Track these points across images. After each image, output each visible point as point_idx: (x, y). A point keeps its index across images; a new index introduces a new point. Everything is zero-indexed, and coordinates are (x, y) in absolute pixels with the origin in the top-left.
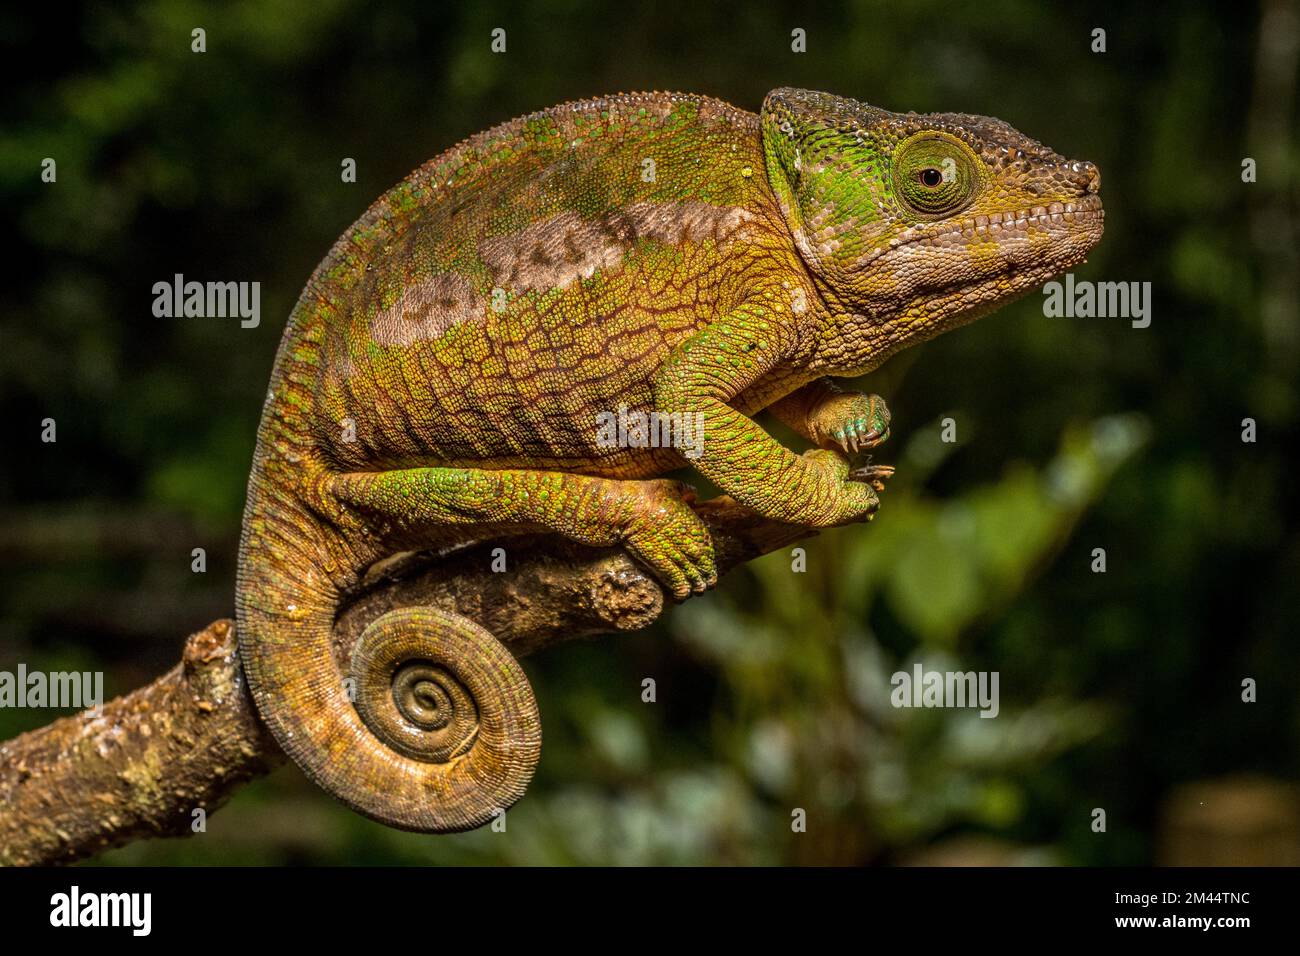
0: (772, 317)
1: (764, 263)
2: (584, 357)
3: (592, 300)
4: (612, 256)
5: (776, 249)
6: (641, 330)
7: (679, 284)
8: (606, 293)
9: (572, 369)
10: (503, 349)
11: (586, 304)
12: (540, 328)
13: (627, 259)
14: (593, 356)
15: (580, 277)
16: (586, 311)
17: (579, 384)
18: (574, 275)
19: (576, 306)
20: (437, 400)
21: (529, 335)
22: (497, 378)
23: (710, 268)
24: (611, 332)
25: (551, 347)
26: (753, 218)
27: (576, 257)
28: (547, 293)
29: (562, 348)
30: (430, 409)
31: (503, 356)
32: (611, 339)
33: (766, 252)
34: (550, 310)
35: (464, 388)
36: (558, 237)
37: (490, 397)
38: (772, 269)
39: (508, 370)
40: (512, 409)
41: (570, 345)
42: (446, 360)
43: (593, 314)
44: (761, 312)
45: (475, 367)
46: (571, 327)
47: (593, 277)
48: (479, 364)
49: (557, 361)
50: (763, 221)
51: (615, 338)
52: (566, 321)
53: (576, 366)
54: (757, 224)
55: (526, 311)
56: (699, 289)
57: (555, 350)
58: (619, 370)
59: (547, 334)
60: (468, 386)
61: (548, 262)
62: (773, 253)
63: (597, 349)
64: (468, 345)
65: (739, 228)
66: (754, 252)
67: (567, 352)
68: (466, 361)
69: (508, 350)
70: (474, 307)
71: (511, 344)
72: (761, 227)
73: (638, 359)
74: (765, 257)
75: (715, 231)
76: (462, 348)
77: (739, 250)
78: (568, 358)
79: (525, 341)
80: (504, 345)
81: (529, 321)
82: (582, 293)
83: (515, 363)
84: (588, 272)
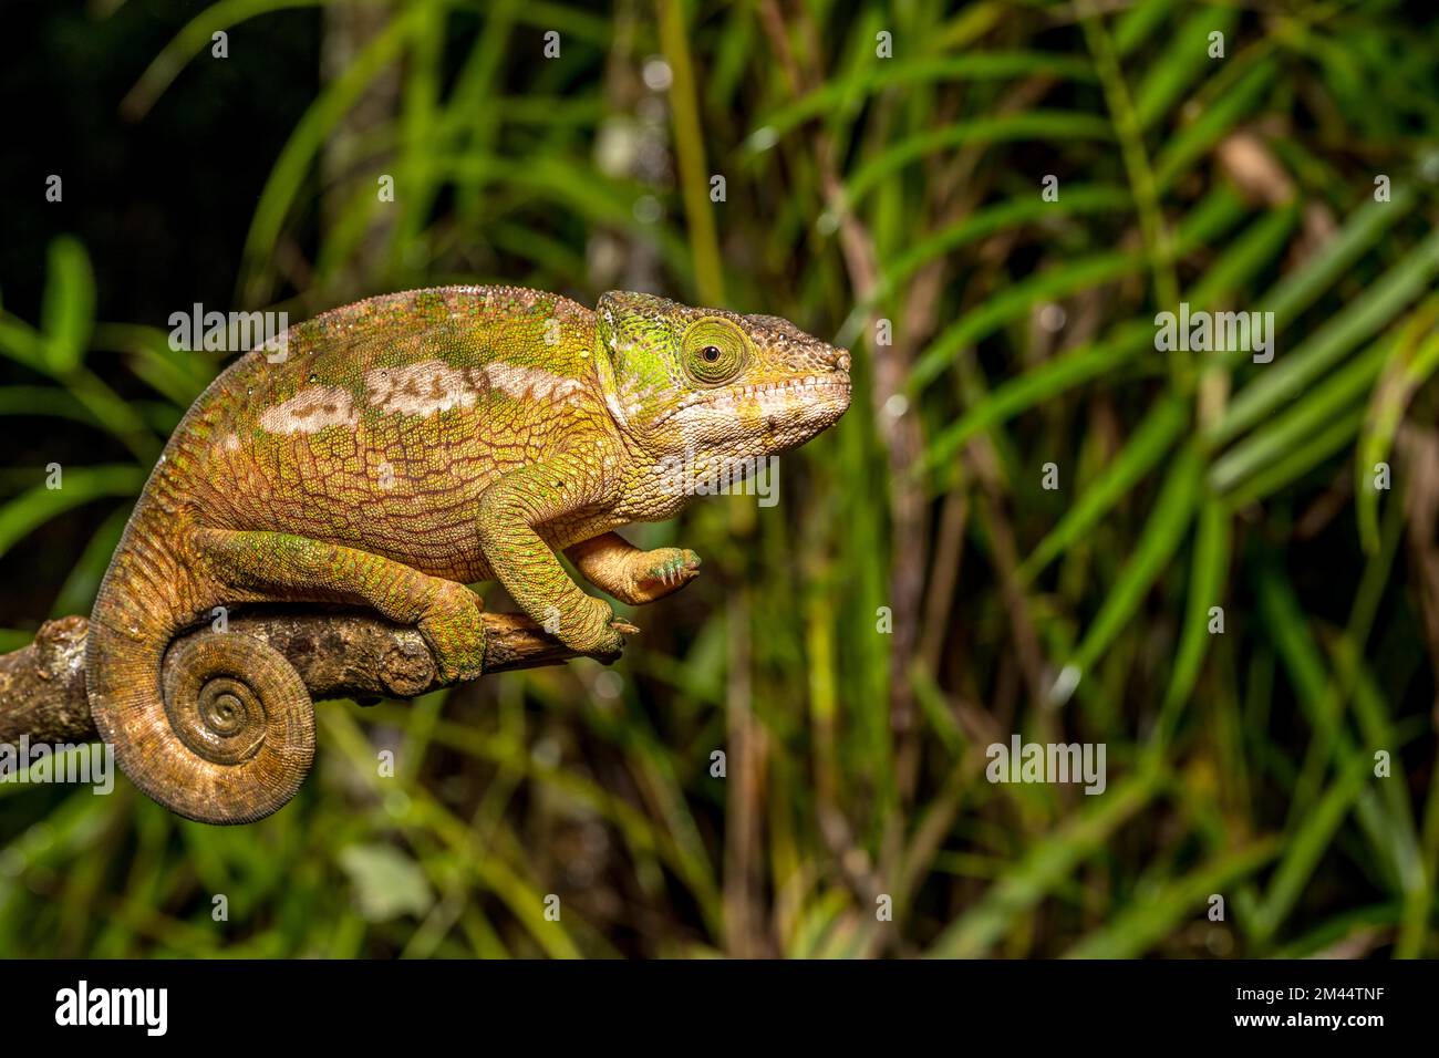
0: (582, 467)
1: (584, 424)
2: (429, 473)
3: (445, 428)
4: (468, 400)
5: (596, 414)
6: (479, 458)
7: (516, 428)
8: (458, 425)
9: (418, 480)
10: (365, 453)
11: (440, 431)
12: (399, 442)
13: (479, 403)
14: (438, 472)
15: (439, 410)
16: (439, 436)
17: (422, 493)
18: (435, 407)
19: (431, 431)
20: (302, 481)
21: (389, 446)
22: (355, 475)
23: (543, 421)
24: (455, 457)
25: (405, 459)
26: (582, 388)
27: (439, 393)
28: (411, 417)
29: (414, 461)
30: (292, 488)
31: (365, 457)
32: (454, 462)
33: (587, 416)
34: (411, 431)
35: (325, 477)
36: (428, 379)
37: (345, 489)
38: (590, 430)
39: (366, 470)
40: (362, 503)
41: (421, 461)
42: (316, 452)
43: (444, 440)
44: (574, 462)
45: (339, 463)
46: (424, 447)
47: (450, 411)
48: (344, 460)
49: (408, 470)
50: (590, 390)
51: (458, 461)
52: (421, 441)
53: (423, 478)
54: (585, 393)
55: (391, 427)
56: (531, 435)
57: (408, 462)
58: (456, 488)
59: (404, 448)
60: (330, 476)
61: (417, 394)
62: (593, 417)
63: (442, 467)
64: (338, 444)
65: (571, 394)
66: (578, 414)
67: (417, 466)
68: (333, 455)
69: (370, 454)
70: (350, 416)
71: (374, 450)
72: (587, 395)
73: (472, 480)
74: (587, 419)
75: (551, 394)
76: (332, 444)
77: (568, 411)
78: (416, 471)
79: (385, 451)
80: (367, 450)
81: (391, 435)
82: (438, 422)
83: (373, 466)
84: (446, 405)
